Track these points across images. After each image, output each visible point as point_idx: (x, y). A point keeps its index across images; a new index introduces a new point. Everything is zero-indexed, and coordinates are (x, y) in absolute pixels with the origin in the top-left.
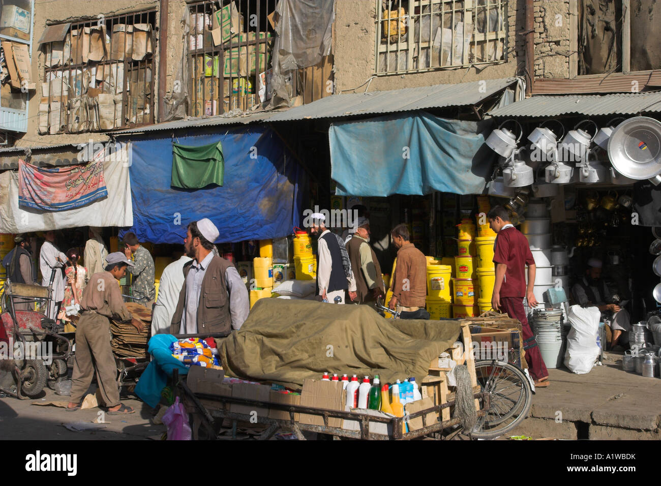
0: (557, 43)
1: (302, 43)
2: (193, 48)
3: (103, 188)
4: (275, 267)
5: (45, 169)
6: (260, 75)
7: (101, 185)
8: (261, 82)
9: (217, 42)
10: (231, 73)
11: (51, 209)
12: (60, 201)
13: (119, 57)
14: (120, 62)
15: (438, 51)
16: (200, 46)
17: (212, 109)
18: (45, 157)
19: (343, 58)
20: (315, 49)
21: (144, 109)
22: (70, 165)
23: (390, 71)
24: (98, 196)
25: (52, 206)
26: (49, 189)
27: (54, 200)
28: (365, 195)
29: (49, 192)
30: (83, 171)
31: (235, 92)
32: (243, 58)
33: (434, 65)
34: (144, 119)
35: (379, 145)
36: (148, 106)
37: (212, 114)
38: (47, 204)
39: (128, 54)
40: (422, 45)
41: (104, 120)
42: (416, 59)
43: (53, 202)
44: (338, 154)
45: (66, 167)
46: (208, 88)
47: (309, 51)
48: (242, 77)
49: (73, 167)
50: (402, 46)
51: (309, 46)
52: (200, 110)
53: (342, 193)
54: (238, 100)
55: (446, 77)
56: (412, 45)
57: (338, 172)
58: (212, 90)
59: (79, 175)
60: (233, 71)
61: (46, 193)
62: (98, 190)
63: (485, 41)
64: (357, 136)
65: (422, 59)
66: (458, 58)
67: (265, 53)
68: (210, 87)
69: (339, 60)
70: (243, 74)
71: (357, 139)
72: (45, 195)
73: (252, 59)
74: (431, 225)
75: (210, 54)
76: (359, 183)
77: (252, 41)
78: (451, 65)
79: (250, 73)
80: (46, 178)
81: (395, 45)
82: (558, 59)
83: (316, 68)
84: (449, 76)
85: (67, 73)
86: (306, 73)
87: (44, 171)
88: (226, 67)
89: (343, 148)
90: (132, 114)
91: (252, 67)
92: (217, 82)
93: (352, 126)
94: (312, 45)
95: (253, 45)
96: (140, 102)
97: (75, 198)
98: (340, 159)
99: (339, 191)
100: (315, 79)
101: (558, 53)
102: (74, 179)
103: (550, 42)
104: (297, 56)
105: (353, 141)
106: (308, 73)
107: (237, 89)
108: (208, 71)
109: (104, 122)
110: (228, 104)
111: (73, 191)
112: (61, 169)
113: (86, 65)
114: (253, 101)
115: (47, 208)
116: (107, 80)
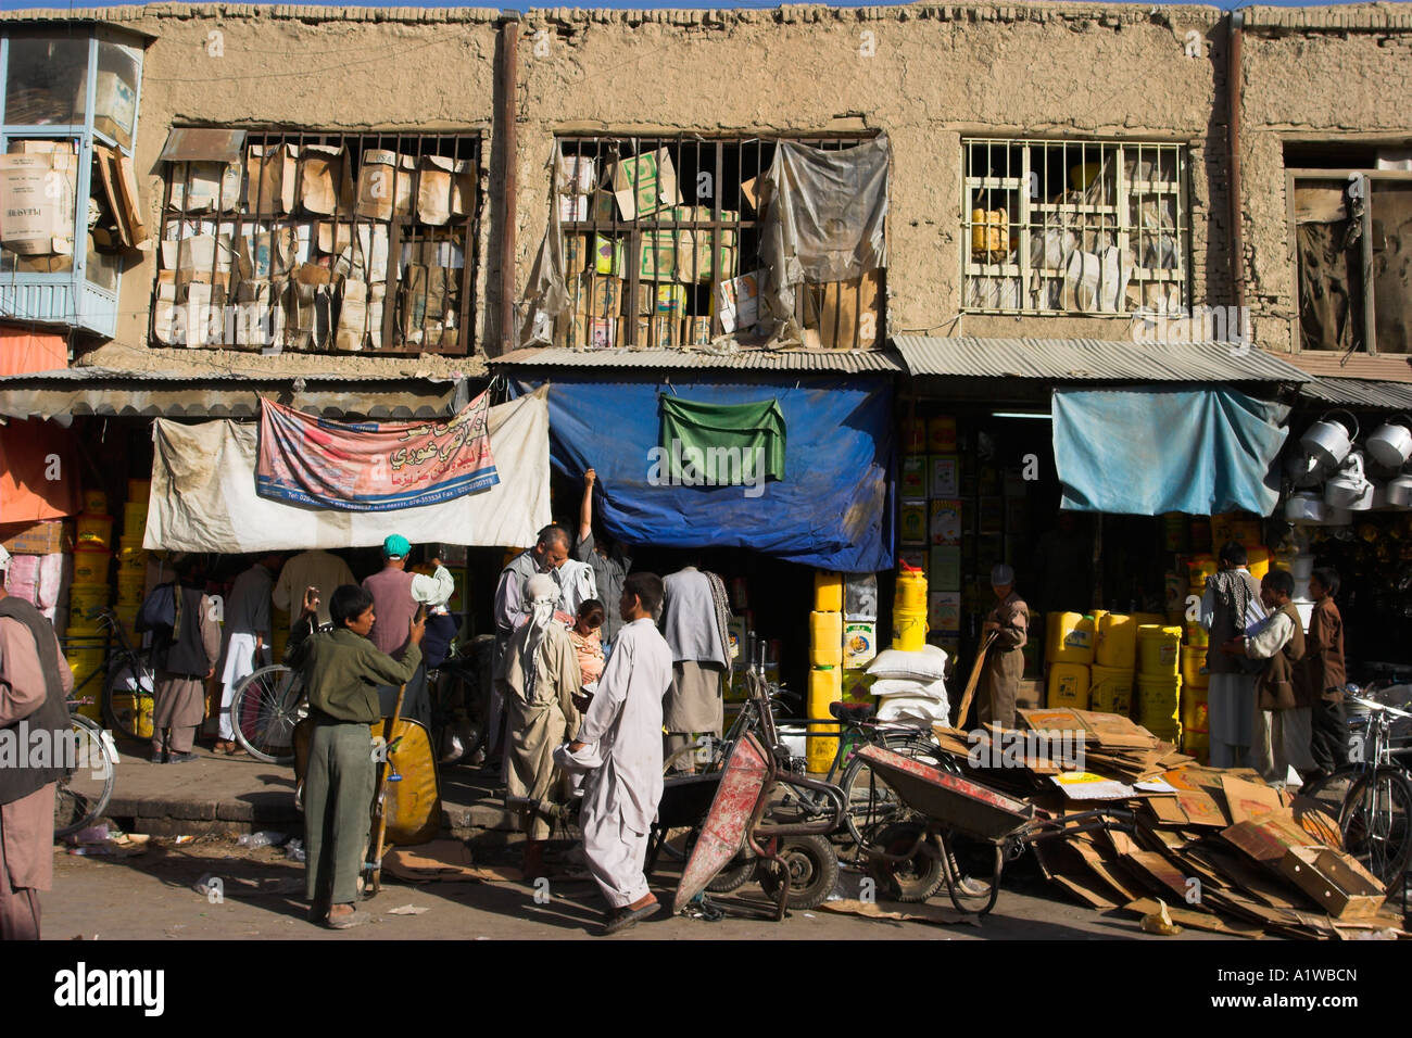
0: (1273, 300)
1: (816, 240)
2: (566, 218)
3: (488, 470)
4: (851, 628)
5: (335, 422)
6: (723, 284)
7: (484, 464)
8: (726, 296)
9: (628, 213)
10: (656, 273)
11: (349, 506)
12: (379, 490)
13: (380, 212)
14: (380, 221)
15: (1074, 286)
16: (583, 217)
17: (607, 334)
18: (339, 399)
19: (904, 276)
20: (845, 254)
21: (442, 318)
22: (409, 420)
23: (989, 307)
24: (479, 484)
25: (355, 499)
26: (345, 464)
27: (360, 487)
28: (1121, 511)
29: (345, 471)
30: (438, 433)
31: (662, 309)
32: (685, 249)
33: (1069, 306)
34: (442, 338)
35: (1145, 430)
36: (451, 314)
37: (607, 345)
38: (340, 495)
39: (401, 209)
40: (1046, 273)
41: (347, 331)
42: (1034, 295)
43: (359, 492)
44: (1066, 439)
45: (395, 423)
46: (600, 295)
47: (833, 256)
48: (682, 283)
49: (416, 424)
50: (1010, 270)
51: (830, 246)
52: (580, 334)
53: (1075, 506)
54: (669, 324)
55: (1095, 328)
56: (1027, 272)
57: (1069, 469)
58: (608, 300)
59: (425, 441)
60: (660, 271)
61: (338, 472)
62: (476, 473)
63: (1152, 282)
64: (1103, 415)
65: (1044, 295)
66: (1109, 301)
67: (731, 248)
68: (604, 294)
69: (897, 278)
70: (685, 277)
71: (1101, 418)
72: (337, 477)
73: (705, 256)
74: (1095, 560)
75: (607, 235)
76: (1110, 491)
77: (705, 223)
78: (1099, 309)
79: (698, 277)
80: (337, 442)
81: (996, 266)
82: (1277, 323)
83: (844, 286)
84: (1100, 327)
85: (227, 228)
86: (824, 292)
87: (337, 426)
88: (646, 261)
89: (1075, 430)
90: (410, 325)
91: (704, 268)
92: (620, 286)
93: (1090, 397)
94: (838, 247)
95: (706, 229)
96: (434, 304)
97: (414, 487)
98: (1071, 450)
99: (1067, 502)
100: (842, 305)
101: (1274, 314)
102: (414, 447)
103: (1260, 297)
104: (804, 261)
105: (1094, 421)
106: (828, 292)
107: (667, 304)
108: (603, 263)
109: (346, 336)
110: (646, 330)
111: (411, 472)
112: (382, 427)
113: (285, 218)
114: (706, 329)
115: (339, 502)
116: (347, 253)
